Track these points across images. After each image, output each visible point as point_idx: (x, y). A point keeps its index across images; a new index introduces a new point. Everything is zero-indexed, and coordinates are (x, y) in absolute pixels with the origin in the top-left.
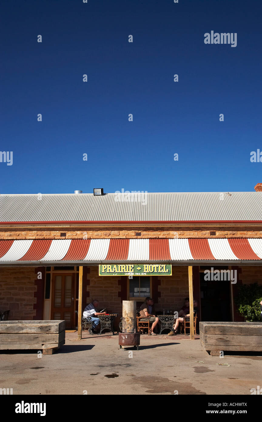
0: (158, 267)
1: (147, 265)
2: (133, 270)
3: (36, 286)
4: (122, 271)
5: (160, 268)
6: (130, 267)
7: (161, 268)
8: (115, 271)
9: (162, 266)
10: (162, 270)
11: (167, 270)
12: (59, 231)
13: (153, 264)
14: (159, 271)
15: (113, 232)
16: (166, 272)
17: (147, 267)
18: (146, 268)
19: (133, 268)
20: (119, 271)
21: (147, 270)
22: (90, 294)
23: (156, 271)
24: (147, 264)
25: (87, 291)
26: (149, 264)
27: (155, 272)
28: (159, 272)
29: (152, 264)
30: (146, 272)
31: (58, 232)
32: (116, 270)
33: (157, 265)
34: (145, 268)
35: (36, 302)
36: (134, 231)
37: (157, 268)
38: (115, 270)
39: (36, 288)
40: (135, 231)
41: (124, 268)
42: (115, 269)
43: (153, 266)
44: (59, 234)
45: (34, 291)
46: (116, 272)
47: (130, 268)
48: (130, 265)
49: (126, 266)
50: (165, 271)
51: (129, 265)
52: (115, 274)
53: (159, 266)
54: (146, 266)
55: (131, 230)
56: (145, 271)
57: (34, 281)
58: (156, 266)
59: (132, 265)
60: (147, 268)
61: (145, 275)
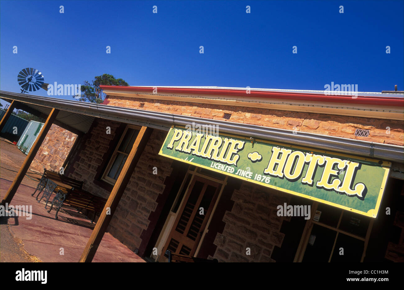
0: (323, 166)
1: (283, 150)
2: (236, 158)
3: (164, 186)
4: (208, 155)
5: (328, 171)
6: (233, 146)
7: (335, 173)
8: (192, 150)
9: (342, 164)
10: (337, 182)
11: (359, 190)
12: (223, 110)
13: (306, 149)
14: (323, 183)
15: (306, 122)
16: (350, 192)
17: (284, 157)
18: (278, 161)
19: (240, 150)
20: (202, 154)
21: (280, 168)
22: (225, 229)
23: (308, 179)
24: (287, 148)
25: (223, 221)
26: (293, 147)
27: (304, 181)
28: (319, 184)
29: (302, 151)
30: (274, 173)
31: (221, 110)
32: (196, 148)
33: (321, 159)
34: (274, 160)
35: (155, 210)
36: (352, 124)
37: (320, 167)
38: (193, 147)
39: (164, 188)
40: (356, 125)
41: (216, 148)
42: (195, 145)
43: (304, 157)
44: (222, 115)
45: (159, 193)
46: (194, 153)
47: (232, 150)
48: (234, 142)
49: (223, 142)
50: (346, 188)
51: (231, 140)
52: (189, 159)
53: (331, 161)
54: (280, 153)
55: (347, 122)
56: (270, 170)
57: (165, 178)
58: (314, 159)
59: (237, 142)
60: (281, 162)
61: (266, 183)
